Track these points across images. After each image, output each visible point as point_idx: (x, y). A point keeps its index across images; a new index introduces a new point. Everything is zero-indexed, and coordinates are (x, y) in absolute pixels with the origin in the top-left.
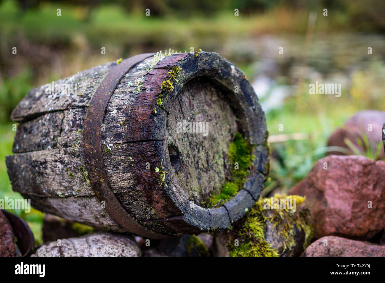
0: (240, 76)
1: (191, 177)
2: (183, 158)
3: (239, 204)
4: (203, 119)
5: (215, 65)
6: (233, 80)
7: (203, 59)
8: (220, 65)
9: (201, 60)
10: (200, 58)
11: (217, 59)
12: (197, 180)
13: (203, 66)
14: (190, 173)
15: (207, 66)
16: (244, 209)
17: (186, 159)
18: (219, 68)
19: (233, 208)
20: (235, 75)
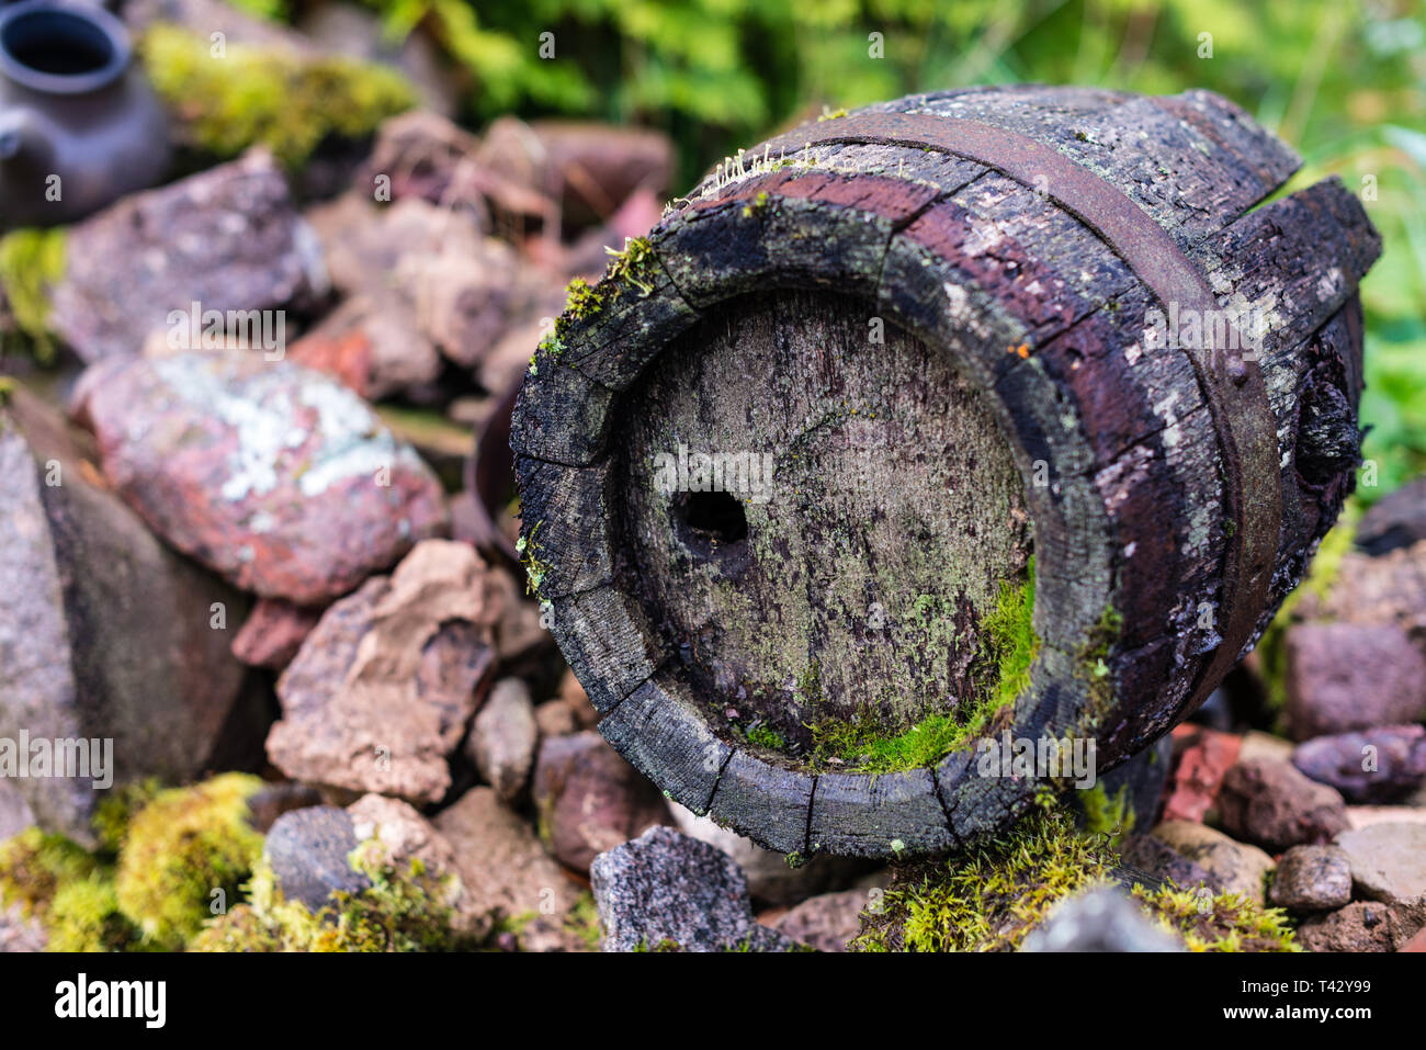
0: (994, 337)
1: (780, 621)
2: (759, 547)
3: (875, 807)
4: (882, 442)
5: (859, 263)
6: (956, 345)
7: (797, 231)
8: (886, 267)
9: (780, 230)
10: (775, 224)
11: (871, 242)
12: (805, 643)
13: (794, 257)
14: (778, 607)
15: (817, 260)
16: (891, 838)
17: (769, 554)
18: (882, 281)
19: (839, 805)
20: (966, 324)
